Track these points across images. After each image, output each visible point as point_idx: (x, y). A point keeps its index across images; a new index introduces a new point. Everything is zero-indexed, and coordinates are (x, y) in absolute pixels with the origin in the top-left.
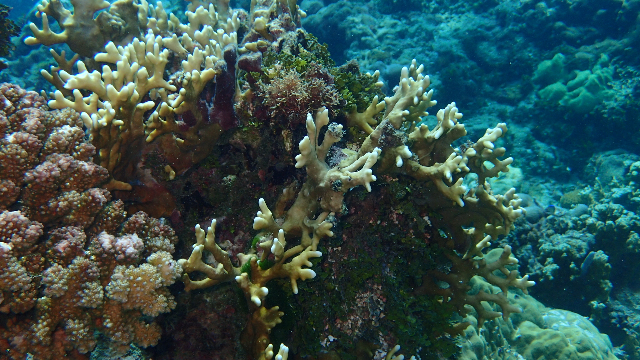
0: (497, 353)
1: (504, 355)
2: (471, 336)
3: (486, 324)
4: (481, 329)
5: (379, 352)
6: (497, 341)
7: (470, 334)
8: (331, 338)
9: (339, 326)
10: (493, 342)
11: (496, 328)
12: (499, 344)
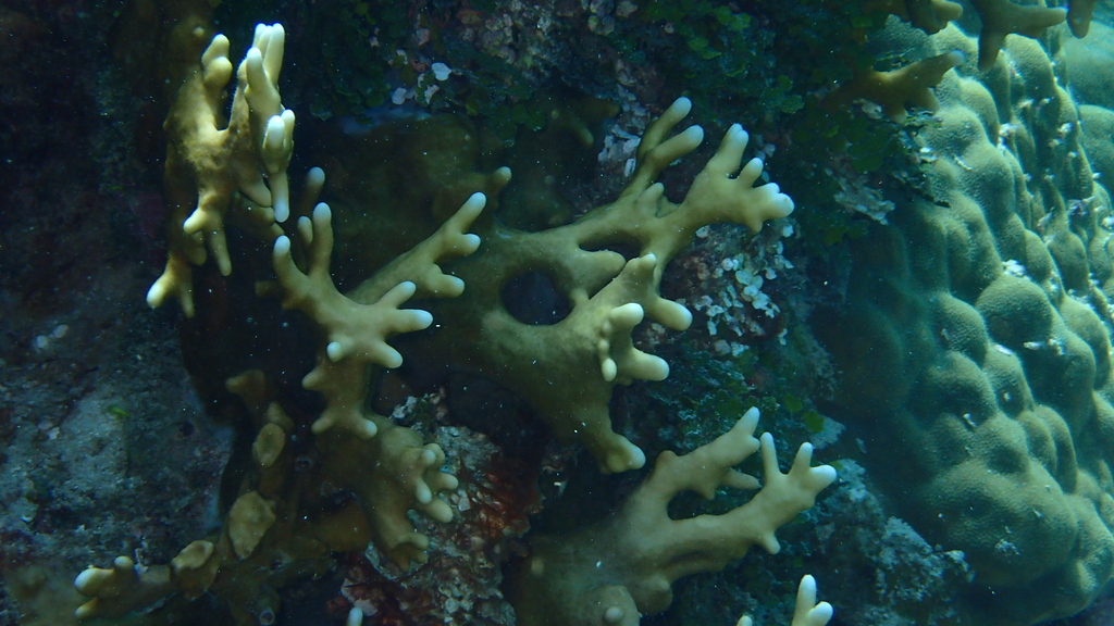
0: (1065, 220)
1: (1092, 234)
2: (967, 143)
3: (1024, 114)
4: (1004, 129)
5: (617, 139)
6: (1066, 174)
7: (964, 136)
8: (442, 72)
9: (468, 34)
10: (1049, 177)
11: (1065, 128)
12: (1076, 189)
